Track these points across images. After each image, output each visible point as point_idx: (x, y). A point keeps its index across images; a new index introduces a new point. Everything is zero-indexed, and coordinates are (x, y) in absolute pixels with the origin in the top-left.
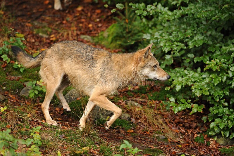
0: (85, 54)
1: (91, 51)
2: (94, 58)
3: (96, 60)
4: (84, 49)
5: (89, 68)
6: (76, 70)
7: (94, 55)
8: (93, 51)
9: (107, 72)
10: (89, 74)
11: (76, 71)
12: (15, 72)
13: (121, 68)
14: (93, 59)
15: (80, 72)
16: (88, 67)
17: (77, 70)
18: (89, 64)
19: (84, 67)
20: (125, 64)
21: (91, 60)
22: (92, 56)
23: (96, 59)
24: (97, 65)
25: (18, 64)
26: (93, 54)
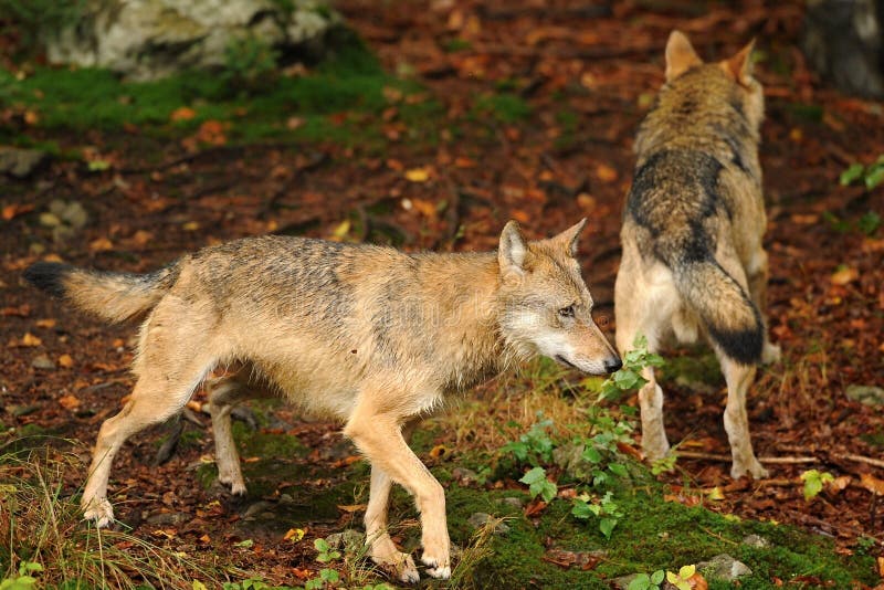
0: (301, 273)
1: (324, 255)
2: (342, 277)
3: (350, 287)
4: (296, 255)
5: (328, 320)
6: (281, 337)
7: (338, 270)
8: (333, 254)
9: (398, 324)
10: (329, 343)
11: (281, 342)
12: (579, 536)
13: (448, 308)
14: (336, 281)
15: (297, 341)
16: (322, 316)
17: (285, 336)
18: (325, 306)
19: (309, 321)
20: (464, 292)
21: (331, 287)
22: (331, 272)
23: (351, 282)
24: (358, 306)
25: (589, 503)
26: (336, 265)
